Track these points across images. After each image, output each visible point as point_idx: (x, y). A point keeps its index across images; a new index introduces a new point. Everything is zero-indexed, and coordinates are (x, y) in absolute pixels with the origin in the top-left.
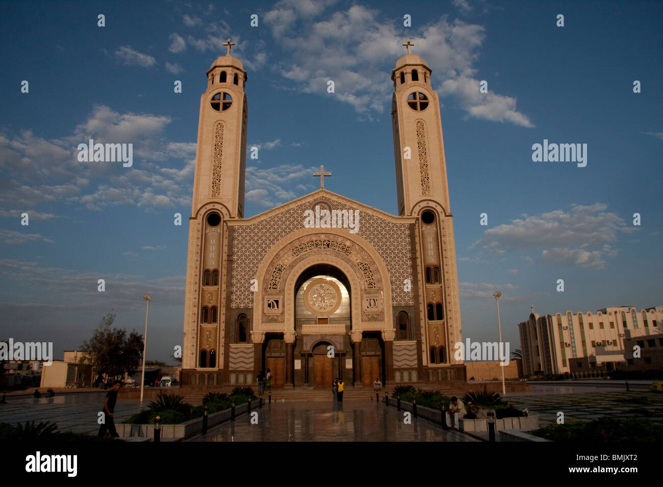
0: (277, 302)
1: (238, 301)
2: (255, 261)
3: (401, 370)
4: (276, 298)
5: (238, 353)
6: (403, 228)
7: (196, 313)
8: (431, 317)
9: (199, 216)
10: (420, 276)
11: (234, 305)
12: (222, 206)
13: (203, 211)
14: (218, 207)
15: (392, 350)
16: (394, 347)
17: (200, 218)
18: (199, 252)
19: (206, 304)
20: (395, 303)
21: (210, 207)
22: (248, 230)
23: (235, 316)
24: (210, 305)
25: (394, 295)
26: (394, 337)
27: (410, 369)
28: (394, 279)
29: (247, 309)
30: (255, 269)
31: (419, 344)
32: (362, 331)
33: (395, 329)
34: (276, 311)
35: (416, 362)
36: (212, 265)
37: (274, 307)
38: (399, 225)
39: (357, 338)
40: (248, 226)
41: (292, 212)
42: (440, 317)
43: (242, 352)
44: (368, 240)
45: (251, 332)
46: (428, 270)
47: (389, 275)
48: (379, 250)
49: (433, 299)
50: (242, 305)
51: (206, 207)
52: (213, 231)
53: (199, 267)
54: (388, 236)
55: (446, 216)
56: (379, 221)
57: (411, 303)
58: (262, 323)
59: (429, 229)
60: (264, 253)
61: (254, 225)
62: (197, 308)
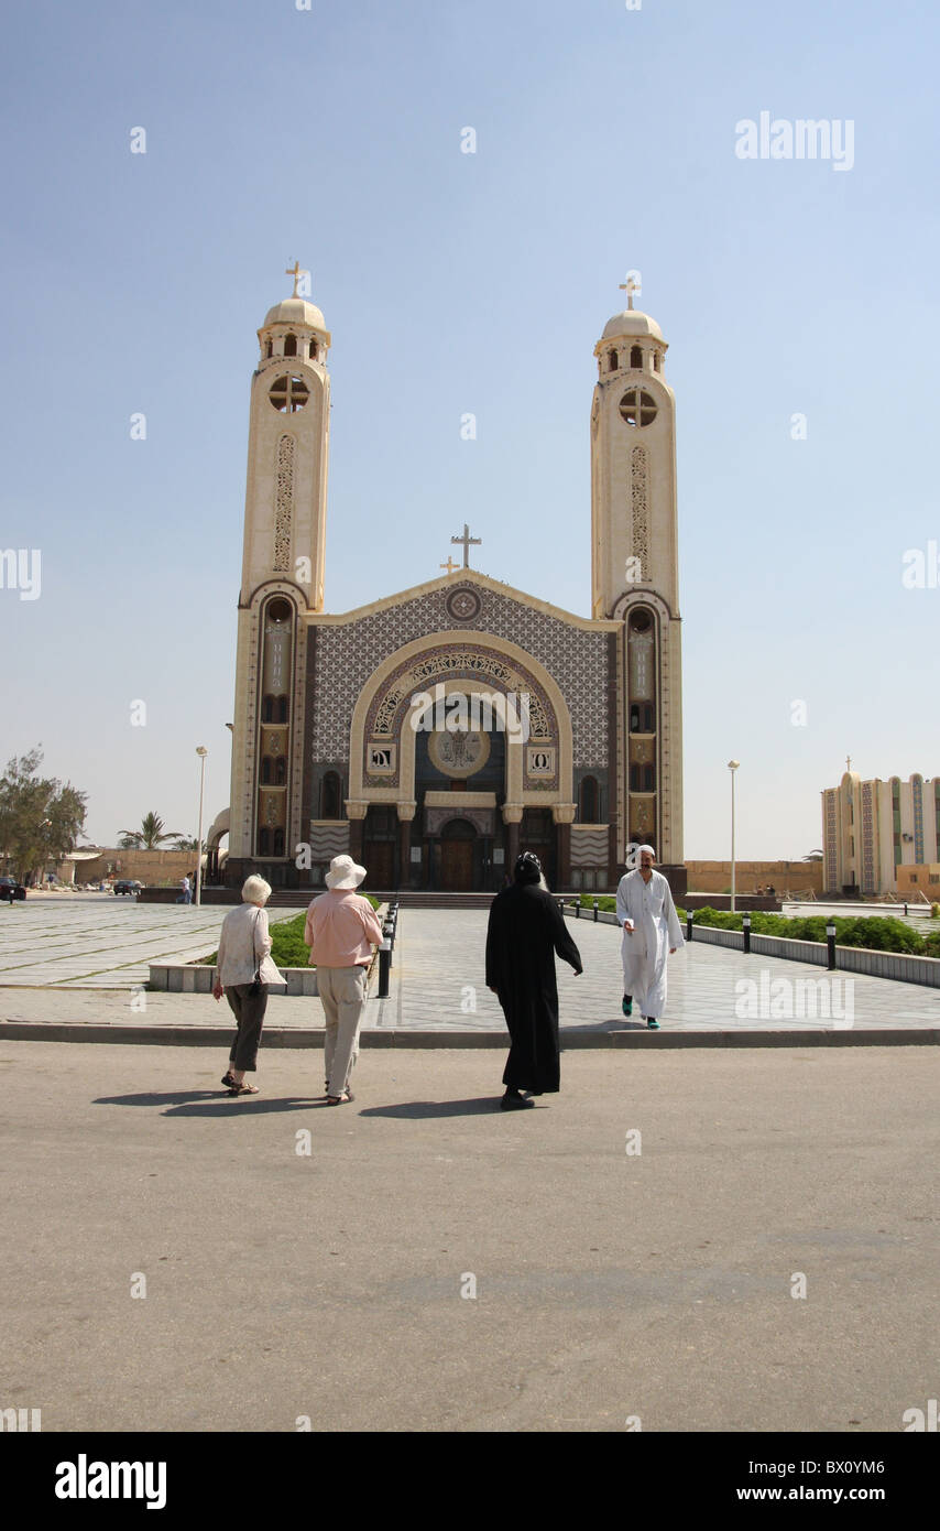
0: (388, 753)
1: (325, 751)
2: (353, 686)
3: (582, 869)
4: (387, 747)
5: (324, 834)
6: (597, 640)
7: (252, 767)
8: (635, 787)
9: (253, 603)
10: (620, 720)
11: (317, 758)
12: (293, 588)
13: (261, 595)
14: (286, 588)
15: (569, 836)
16: (573, 834)
17: (256, 607)
18: (256, 665)
19: (268, 752)
20: (577, 762)
21: (272, 588)
22: (341, 634)
23: (319, 775)
24: (275, 756)
25: (578, 749)
26: (573, 817)
27: (596, 868)
28: (577, 723)
29: (338, 764)
30: (352, 699)
31: (613, 830)
32: (523, 805)
33: (576, 805)
34: (385, 770)
35: (606, 858)
36: (277, 688)
37: (382, 762)
38: (590, 634)
39: (514, 815)
40: (342, 627)
41: (414, 605)
42: (650, 787)
43: (332, 833)
44: (539, 657)
45: (346, 801)
46: (634, 710)
47: (570, 716)
48: (555, 674)
49: (640, 757)
50: (331, 758)
51: (266, 587)
52: (277, 630)
53: (255, 690)
54: (571, 652)
55: (671, 619)
56: (558, 627)
57: (604, 763)
58: (364, 786)
59: (641, 641)
60: (366, 674)
61: (351, 625)
62: (253, 759)
